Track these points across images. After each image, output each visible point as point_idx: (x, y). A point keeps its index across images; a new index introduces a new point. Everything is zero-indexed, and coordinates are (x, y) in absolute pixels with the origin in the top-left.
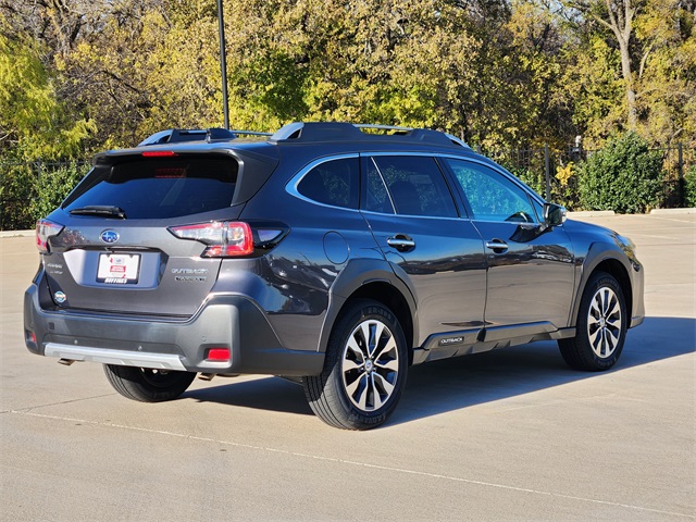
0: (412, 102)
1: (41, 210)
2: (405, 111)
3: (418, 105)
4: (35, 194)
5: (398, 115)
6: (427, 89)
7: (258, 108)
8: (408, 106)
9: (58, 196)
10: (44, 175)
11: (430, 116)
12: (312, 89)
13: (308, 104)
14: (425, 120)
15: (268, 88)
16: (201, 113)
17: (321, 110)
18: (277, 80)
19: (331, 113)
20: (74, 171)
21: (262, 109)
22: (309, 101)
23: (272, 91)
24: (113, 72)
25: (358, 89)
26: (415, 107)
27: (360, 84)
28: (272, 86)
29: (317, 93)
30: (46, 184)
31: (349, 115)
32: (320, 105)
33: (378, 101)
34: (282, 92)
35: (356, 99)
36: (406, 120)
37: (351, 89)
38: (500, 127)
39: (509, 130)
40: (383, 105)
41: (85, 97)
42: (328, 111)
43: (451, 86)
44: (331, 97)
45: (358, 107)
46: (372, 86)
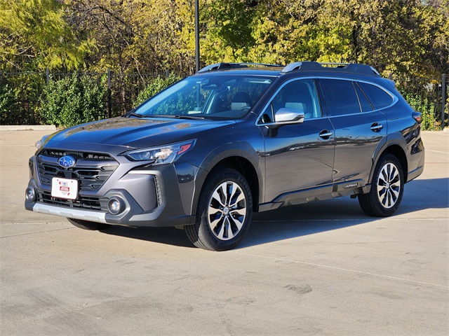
0: (334, 39)
1: (48, 109)
2: (327, 46)
3: (338, 41)
4: (44, 97)
5: (322, 49)
6: (345, 29)
7: (216, 40)
8: (330, 42)
9: (62, 99)
10: (51, 82)
11: (346, 51)
12: (259, 26)
13: (255, 37)
14: (343, 53)
15: (225, 24)
16: (172, 42)
17: (265, 42)
18: (232, 18)
19: (272, 45)
20: (75, 80)
21: (219, 40)
22: (256, 35)
23: (228, 26)
24: (108, 8)
25: (293, 28)
26: (335, 43)
27: (296, 24)
28: (228, 22)
29: (263, 29)
30: (53, 89)
31: (286, 47)
32: (265, 39)
33: (307, 38)
34: (235, 28)
35: (292, 35)
36: (328, 53)
37: (288, 28)
38: (398, 61)
39: (405, 63)
40: (311, 41)
41: (85, 26)
42: (270, 44)
43: (366, 28)
44: (273, 33)
45: (294, 41)
46: (305, 26)
